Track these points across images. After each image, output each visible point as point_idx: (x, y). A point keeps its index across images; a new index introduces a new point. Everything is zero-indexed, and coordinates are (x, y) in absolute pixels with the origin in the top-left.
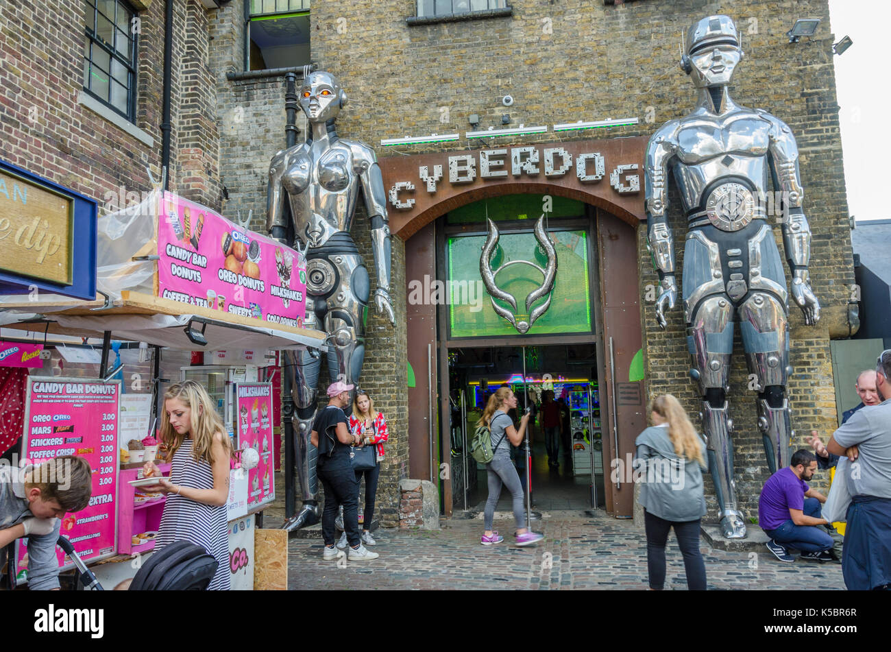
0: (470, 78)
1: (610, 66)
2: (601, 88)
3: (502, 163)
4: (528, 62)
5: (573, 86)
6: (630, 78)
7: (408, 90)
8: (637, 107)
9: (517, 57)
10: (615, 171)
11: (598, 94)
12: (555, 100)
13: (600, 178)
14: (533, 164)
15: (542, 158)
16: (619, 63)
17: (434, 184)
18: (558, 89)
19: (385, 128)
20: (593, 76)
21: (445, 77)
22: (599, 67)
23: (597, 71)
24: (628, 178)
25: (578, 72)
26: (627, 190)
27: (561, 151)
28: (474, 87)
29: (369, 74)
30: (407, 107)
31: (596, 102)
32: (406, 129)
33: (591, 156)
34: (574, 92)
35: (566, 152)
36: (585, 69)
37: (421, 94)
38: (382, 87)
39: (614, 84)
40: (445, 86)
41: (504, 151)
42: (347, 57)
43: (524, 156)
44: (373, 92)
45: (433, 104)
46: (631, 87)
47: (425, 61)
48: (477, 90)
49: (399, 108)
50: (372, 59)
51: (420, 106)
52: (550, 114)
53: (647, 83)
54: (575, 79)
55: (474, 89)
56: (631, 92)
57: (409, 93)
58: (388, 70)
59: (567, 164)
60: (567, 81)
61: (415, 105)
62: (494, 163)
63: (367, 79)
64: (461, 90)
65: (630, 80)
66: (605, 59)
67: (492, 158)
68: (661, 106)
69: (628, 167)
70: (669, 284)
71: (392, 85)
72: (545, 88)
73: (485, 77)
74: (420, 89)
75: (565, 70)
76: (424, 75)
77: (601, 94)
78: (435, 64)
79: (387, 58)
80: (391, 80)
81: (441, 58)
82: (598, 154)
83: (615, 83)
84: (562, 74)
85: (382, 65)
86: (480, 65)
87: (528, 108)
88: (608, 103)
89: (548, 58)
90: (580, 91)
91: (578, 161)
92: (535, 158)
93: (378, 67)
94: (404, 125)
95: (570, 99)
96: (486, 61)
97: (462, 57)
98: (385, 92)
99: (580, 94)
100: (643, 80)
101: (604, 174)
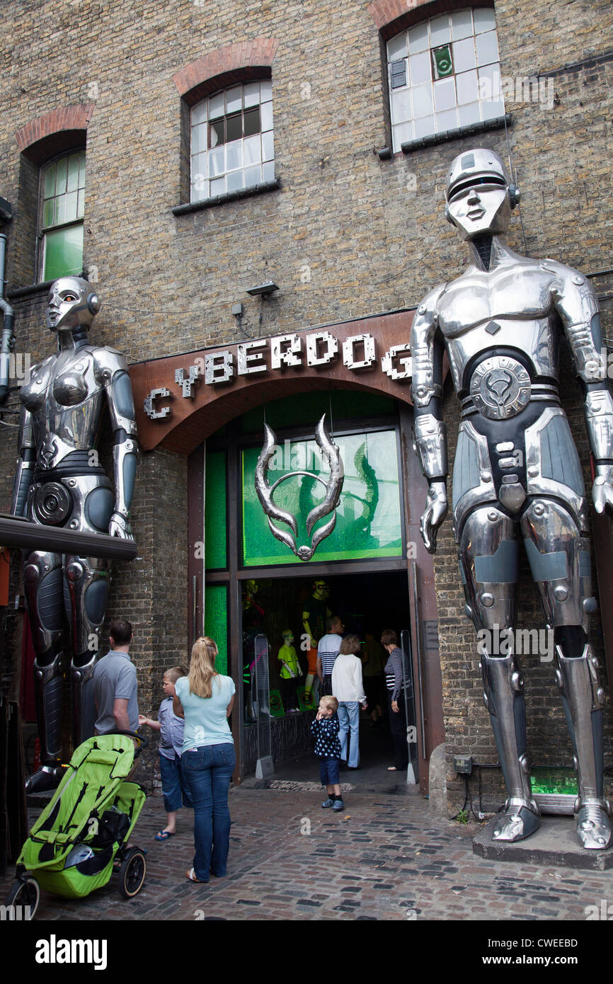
0: (236, 263)
1: (388, 230)
2: (377, 257)
3: (260, 356)
4: (297, 237)
5: (345, 258)
6: (411, 240)
7: (173, 285)
8: (419, 275)
9: (285, 233)
10: (387, 353)
11: (375, 264)
12: (325, 276)
13: (370, 364)
14: (294, 354)
15: (304, 346)
16: (397, 226)
17: (189, 388)
18: (329, 264)
19: (150, 330)
20: (368, 244)
21: (210, 266)
22: (376, 232)
23: (373, 237)
24: (402, 361)
25: (351, 242)
26: (402, 375)
27: (325, 336)
28: (239, 273)
29: (136, 273)
30: (171, 304)
31: (373, 273)
32: (169, 329)
33: (359, 338)
34: (347, 266)
35: (331, 336)
36: (359, 236)
37: (186, 288)
38: (147, 286)
39: (392, 250)
40: (210, 276)
41: (263, 343)
42: (116, 257)
43: (285, 346)
44: (139, 292)
45: (197, 298)
46: (412, 251)
47: (191, 251)
48: (243, 276)
49: (164, 307)
50: (139, 258)
51: (184, 301)
52: (320, 293)
53: (431, 244)
54: (348, 250)
55: (239, 276)
56: (412, 258)
57: (173, 289)
58: (154, 266)
59: (332, 349)
60: (339, 253)
61: (179, 302)
62: (253, 357)
63: (134, 280)
64: (226, 278)
65: (411, 244)
66: (381, 222)
67: (249, 351)
68: (447, 270)
69: (401, 348)
70: (437, 493)
71: (157, 283)
72: (315, 265)
73: (251, 260)
74: (185, 283)
75: (337, 240)
76: (189, 266)
77: (378, 263)
78: (201, 253)
79: (154, 254)
80: (157, 277)
81: (206, 246)
82: (368, 335)
83: (394, 248)
84: (333, 246)
85: (149, 262)
86: (246, 248)
87: (296, 289)
88: (385, 273)
89: (318, 230)
90: (353, 263)
91: (345, 345)
92: (296, 347)
93: (144, 265)
94: (167, 325)
95: (342, 274)
96: (253, 242)
97: (227, 240)
98: (150, 291)
99: (354, 266)
100: (426, 241)
101: (374, 359)
